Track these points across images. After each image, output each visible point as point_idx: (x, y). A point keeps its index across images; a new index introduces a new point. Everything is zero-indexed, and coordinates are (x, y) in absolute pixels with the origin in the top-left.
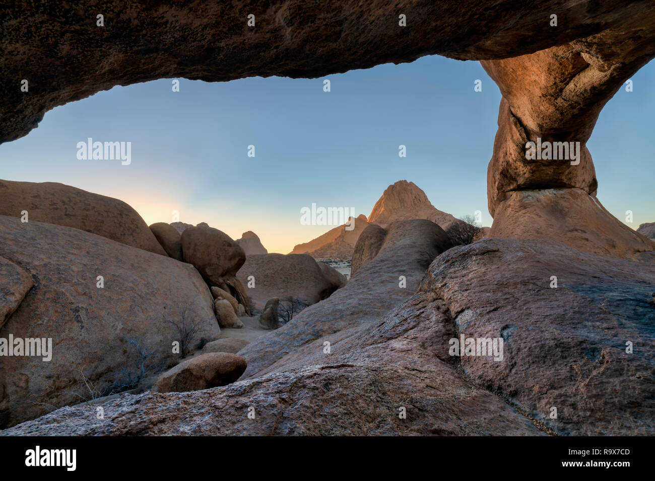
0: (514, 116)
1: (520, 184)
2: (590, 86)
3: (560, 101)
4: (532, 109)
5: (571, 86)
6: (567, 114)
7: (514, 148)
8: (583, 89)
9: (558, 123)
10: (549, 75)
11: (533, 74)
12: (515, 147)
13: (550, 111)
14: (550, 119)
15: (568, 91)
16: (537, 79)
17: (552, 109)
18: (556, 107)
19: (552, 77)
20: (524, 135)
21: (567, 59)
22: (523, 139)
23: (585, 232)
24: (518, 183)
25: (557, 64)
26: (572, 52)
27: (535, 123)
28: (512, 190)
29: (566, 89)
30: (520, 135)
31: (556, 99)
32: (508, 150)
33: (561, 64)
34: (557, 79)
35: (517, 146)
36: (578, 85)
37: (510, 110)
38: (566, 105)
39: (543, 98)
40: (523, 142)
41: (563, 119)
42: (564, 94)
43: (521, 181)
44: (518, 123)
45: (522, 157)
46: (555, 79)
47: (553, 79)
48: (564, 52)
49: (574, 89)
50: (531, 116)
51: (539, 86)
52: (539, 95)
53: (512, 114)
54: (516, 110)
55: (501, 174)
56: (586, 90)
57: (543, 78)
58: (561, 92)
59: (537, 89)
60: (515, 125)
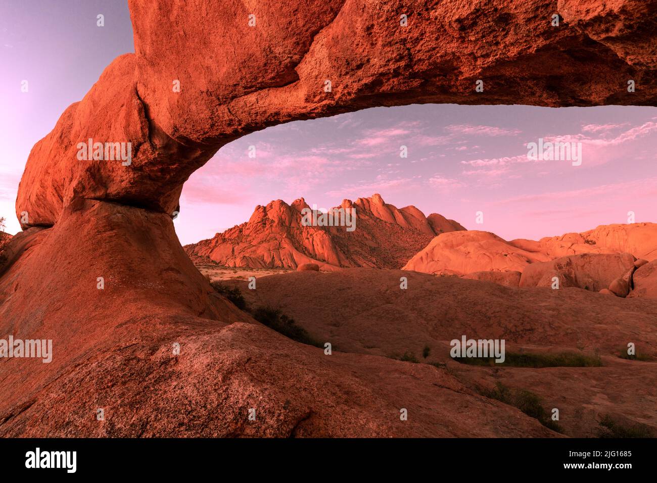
0: (140, 98)
1: (111, 193)
2: (275, 111)
3: (223, 110)
4: (178, 102)
5: (252, 98)
6: (217, 130)
8: (264, 109)
9: (199, 136)
10: (237, 71)
11: (211, 57)
13: (202, 116)
14: (193, 126)
15: (242, 103)
16: (214, 66)
17: (205, 114)
18: (213, 113)
19: (239, 75)
20: (147, 131)
21: (280, 62)
22: (144, 135)
23: (180, 273)
24: (108, 192)
25: (264, 60)
26: (291, 58)
27: (172, 121)
28: (96, 199)
29: (241, 98)
30: (141, 128)
31: (220, 105)
33: (265, 65)
34: (244, 81)
36: (261, 102)
37: (136, 89)
38: (227, 118)
39: (204, 94)
40: (142, 140)
41: (208, 133)
42: (233, 103)
43: (113, 189)
44: (143, 110)
46: (241, 79)
47: (239, 79)
48: (284, 52)
49: (253, 105)
50: (171, 110)
51: (209, 77)
52: (202, 89)
53: (138, 95)
54: (148, 92)
55: (87, 170)
56: (265, 112)
57: (224, 70)
58: (231, 99)
59: (204, 80)
60: (139, 112)
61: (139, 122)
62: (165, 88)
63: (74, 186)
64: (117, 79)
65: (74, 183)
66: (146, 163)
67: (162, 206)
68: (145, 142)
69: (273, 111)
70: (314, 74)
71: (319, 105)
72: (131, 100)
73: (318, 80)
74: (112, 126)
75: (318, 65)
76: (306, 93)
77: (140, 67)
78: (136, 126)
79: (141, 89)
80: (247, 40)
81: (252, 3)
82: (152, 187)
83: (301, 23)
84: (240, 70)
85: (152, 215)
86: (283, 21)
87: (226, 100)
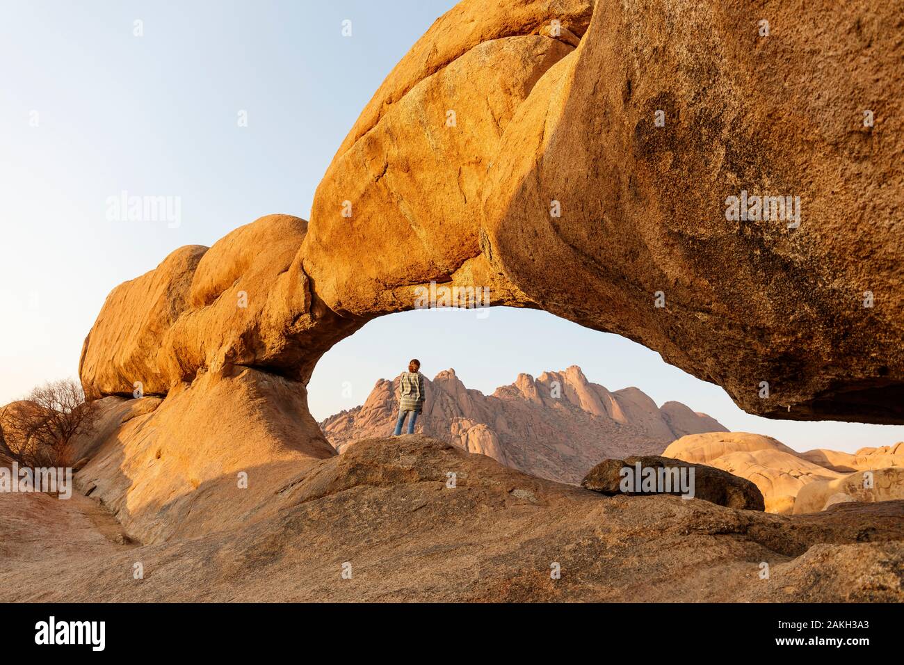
0: (305, 273)
1: (259, 360)
3: (388, 294)
4: (346, 282)
6: (378, 307)
7: (281, 312)
9: (360, 311)
11: (384, 256)
12: (286, 311)
13: (368, 296)
14: (357, 303)
15: (406, 291)
16: (385, 263)
17: (371, 295)
18: (378, 295)
19: (406, 273)
20: (309, 303)
21: (440, 271)
22: (306, 306)
24: (257, 358)
25: (427, 268)
26: (448, 269)
27: (337, 297)
28: (243, 365)
29: (406, 287)
30: (305, 300)
31: (386, 290)
32: (267, 308)
33: (428, 270)
34: (410, 278)
35: (291, 311)
37: (302, 264)
38: (390, 300)
39: (373, 281)
40: (303, 311)
41: (369, 309)
42: (397, 290)
43: (262, 356)
44: (308, 284)
45: (286, 327)
46: (408, 276)
48: (443, 266)
50: (338, 288)
51: (380, 269)
52: (372, 277)
53: (303, 270)
54: (315, 269)
55: (242, 336)
57: (394, 267)
58: (397, 287)
59: (374, 271)
60: (305, 286)
61: (304, 295)
62: (335, 269)
63: (226, 351)
64: (270, 244)
65: (226, 349)
66: (301, 332)
68: (306, 312)
70: (464, 284)
72: (297, 275)
74: (270, 295)
75: (466, 279)
77: (311, 249)
78: (300, 298)
79: (308, 266)
80: (416, 253)
81: (422, 234)
82: (300, 354)
83: (455, 254)
84: (408, 270)
85: (291, 384)
86: (444, 251)
87: (392, 287)
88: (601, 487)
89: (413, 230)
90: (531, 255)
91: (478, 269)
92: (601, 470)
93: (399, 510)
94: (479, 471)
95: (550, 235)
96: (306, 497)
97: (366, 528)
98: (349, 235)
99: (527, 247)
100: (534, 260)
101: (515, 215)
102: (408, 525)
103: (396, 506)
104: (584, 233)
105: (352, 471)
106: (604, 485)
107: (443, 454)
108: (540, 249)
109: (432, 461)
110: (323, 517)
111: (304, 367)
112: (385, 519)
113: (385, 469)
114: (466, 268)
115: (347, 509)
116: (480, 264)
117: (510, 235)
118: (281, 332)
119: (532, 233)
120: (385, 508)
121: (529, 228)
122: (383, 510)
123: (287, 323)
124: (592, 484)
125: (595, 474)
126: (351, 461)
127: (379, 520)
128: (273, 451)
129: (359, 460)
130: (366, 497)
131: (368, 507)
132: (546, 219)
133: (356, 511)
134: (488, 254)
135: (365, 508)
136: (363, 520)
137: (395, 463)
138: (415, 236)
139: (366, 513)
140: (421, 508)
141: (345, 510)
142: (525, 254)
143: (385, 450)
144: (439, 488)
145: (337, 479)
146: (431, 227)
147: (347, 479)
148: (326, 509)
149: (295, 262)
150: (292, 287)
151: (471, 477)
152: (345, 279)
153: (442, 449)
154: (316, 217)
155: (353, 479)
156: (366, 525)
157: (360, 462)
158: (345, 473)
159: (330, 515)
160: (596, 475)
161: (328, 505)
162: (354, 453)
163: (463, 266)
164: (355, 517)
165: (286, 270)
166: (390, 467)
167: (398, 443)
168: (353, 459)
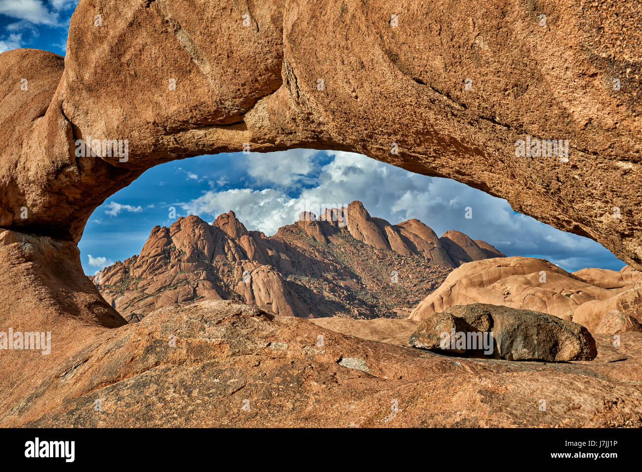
0: (66, 118)
3: (168, 139)
4: (118, 127)
5: (201, 132)
7: (41, 164)
8: (211, 143)
10: (188, 111)
11: (161, 96)
12: (47, 162)
13: (145, 142)
16: (163, 103)
17: (149, 141)
18: (157, 141)
19: (189, 114)
21: (229, 112)
22: (71, 157)
25: (214, 108)
26: (239, 110)
29: (189, 131)
30: (69, 150)
31: (165, 135)
32: (22, 159)
33: (215, 111)
34: (194, 119)
35: (53, 162)
36: (209, 137)
37: (61, 107)
38: (172, 146)
40: (68, 162)
42: (180, 135)
44: (71, 131)
45: (48, 180)
46: (192, 118)
47: (189, 117)
48: (233, 105)
49: (201, 138)
50: (108, 134)
51: (157, 111)
52: (148, 120)
53: (64, 114)
54: (78, 113)
56: (213, 145)
57: (175, 108)
58: (179, 131)
59: (151, 113)
60: (67, 133)
61: (67, 143)
62: (102, 112)
66: (67, 185)
67: (71, 233)
68: (72, 164)
69: (220, 145)
70: (257, 125)
71: (262, 145)
72: (56, 120)
73: (262, 130)
74: (24, 144)
75: (261, 121)
76: (251, 136)
77: (72, 89)
78: (62, 147)
79: (68, 108)
80: (199, 91)
81: (206, 68)
82: (67, 211)
83: (247, 91)
84: (191, 111)
85: (60, 244)
86: (233, 87)
87: (175, 131)
88: (431, 345)
89: (195, 64)
90: (354, 91)
91: (275, 108)
92: (428, 325)
93: (213, 394)
94: (299, 339)
95: (384, 66)
96: (95, 382)
97: (175, 419)
98: (117, 72)
99: (348, 82)
100: (357, 97)
101: (332, 44)
102: (226, 412)
103: (209, 389)
104: (438, 63)
105: (149, 350)
106: (434, 342)
107: (255, 321)
108: (366, 85)
109: (244, 332)
110: (120, 409)
111: (73, 225)
112: (198, 405)
113: (189, 344)
114: (260, 108)
115: (148, 397)
116: (277, 102)
117: (325, 67)
118: (43, 187)
119: (356, 65)
120: (195, 393)
121: (353, 59)
122: (193, 395)
123: (50, 177)
124: (420, 341)
125: (422, 330)
126: (147, 337)
127: (190, 408)
128: (46, 323)
129: (158, 336)
130: (170, 380)
131: (174, 392)
132: (377, 47)
133: (160, 398)
134: (294, 91)
135: (171, 394)
136: (171, 410)
137: (200, 338)
138: (198, 72)
139: (173, 400)
140: (239, 390)
141: (146, 398)
142: (345, 90)
143: (187, 321)
144: (257, 363)
145: (132, 360)
146: (218, 60)
147: (144, 358)
148: (123, 398)
149: (53, 106)
150: (52, 135)
151: (291, 348)
152: (116, 123)
153: (253, 316)
154: (74, 51)
155: (152, 359)
156: (175, 415)
157: (158, 338)
158: (141, 352)
159: (128, 405)
160: (424, 331)
161: (125, 393)
162: (150, 328)
163: (256, 106)
164: (160, 405)
165: (42, 114)
166: (195, 341)
167: (200, 312)
168: (149, 334)
